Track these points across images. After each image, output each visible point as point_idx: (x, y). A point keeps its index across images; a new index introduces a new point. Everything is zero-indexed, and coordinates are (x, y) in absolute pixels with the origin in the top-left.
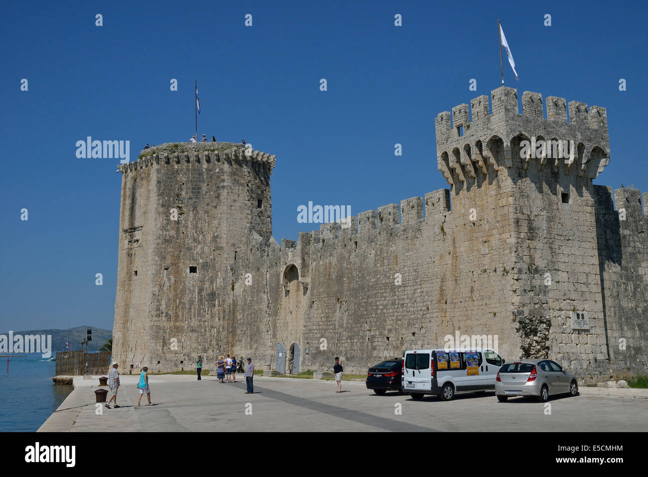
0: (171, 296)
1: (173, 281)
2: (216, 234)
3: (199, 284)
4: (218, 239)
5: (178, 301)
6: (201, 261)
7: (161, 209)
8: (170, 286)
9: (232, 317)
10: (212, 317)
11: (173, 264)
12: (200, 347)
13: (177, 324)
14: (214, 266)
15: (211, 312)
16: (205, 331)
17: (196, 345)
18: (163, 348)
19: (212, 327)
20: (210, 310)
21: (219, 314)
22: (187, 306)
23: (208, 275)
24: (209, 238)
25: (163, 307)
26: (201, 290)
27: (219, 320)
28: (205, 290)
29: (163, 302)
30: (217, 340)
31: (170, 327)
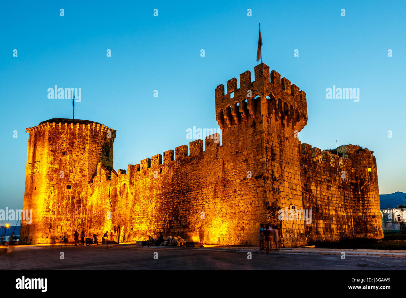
0: (55, 201)
1: (57, 192)
2: (82, 168)
3: (72, 195)
4: (83, 172)
5: (59, 203)
6: (73, 182)
7: (51, 153)
8: (55, 196)
9: (90, 213)
10: (79, 213)
11: (57, 183)
12: (72, 229)
13: (59, 216)
14: (81, 186)
15: (79, 210)
16: (75, 220)
17: (69, 228)
18: (50, 229)
19: (79, 218)
20: (78, 209)
21: (83, 211)
22: (65, 206)
23: (77, 190)
24: (78, 170)
25: (51, 207)
26: (73, 198)
27: (83, 214)
28: (75, 198)
29: (51, 204)
30: (81, 225)
31: (54, 218)
